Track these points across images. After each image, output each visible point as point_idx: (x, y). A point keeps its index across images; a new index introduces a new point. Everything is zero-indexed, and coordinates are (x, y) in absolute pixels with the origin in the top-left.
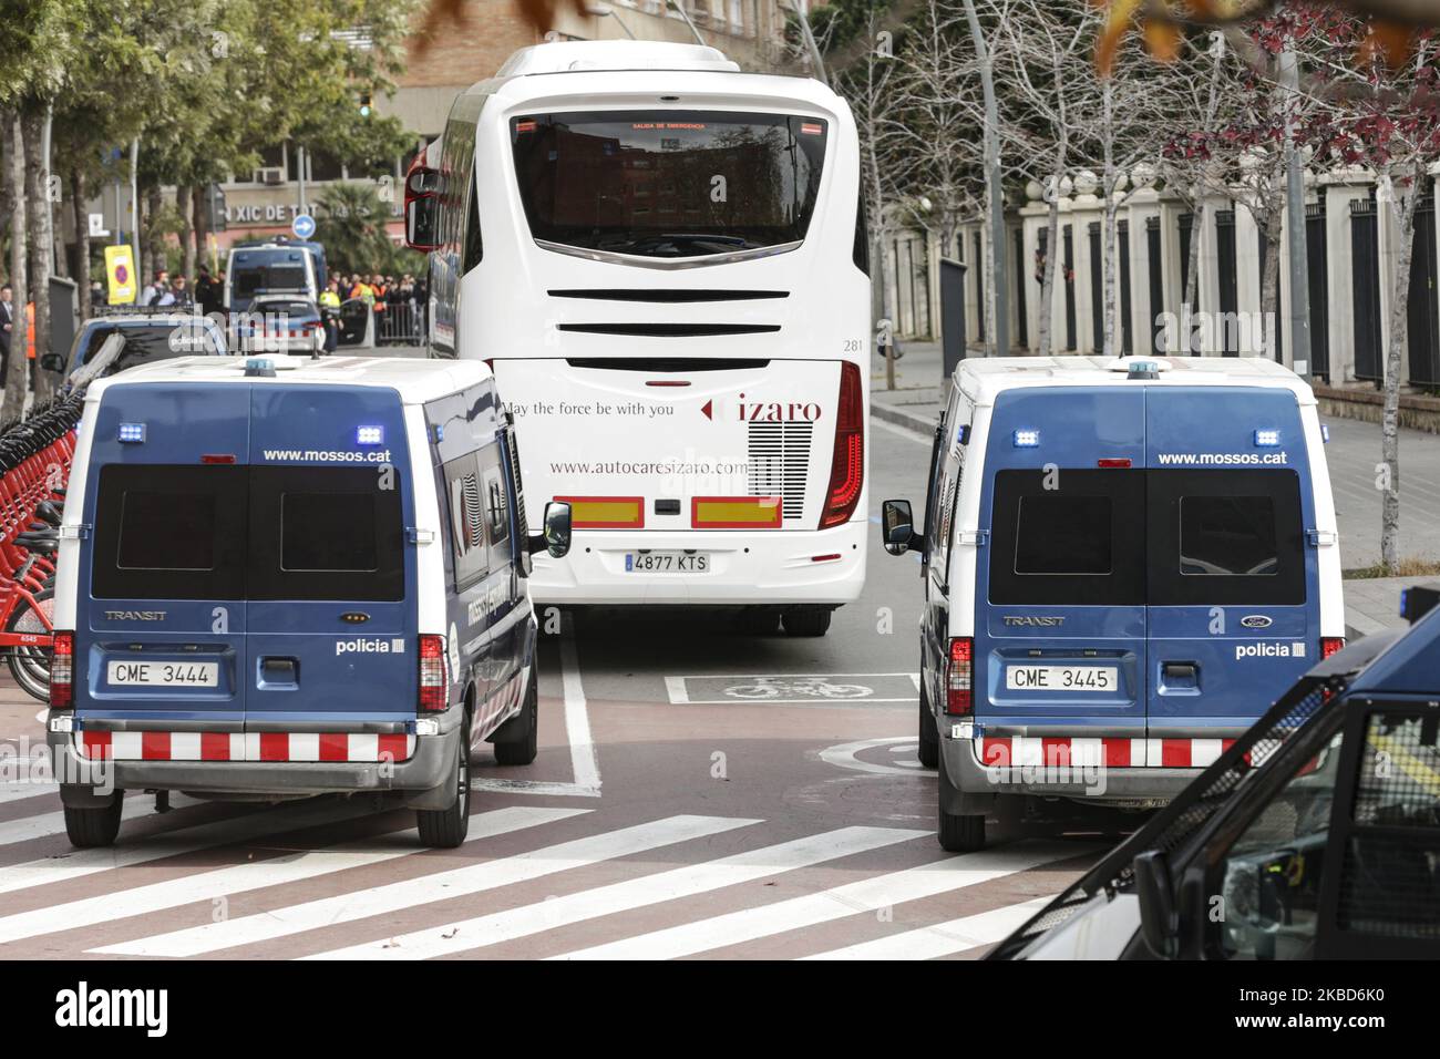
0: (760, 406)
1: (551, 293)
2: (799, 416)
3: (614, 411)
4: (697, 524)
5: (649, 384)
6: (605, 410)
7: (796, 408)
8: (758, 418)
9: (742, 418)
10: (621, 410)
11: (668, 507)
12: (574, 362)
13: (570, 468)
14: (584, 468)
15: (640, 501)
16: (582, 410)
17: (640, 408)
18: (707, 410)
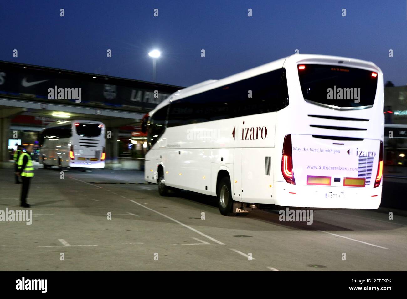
0: (361, 152)
1: (309, 116)
2: (371, 155)
3: (324, 151)
4: (345, 185)
5: (334, 144)
6: (322, 151)
7: (370, 153)
8: (361, 155)
9: (357, 155)
10: (326, 151)
11: (337, 180)
12: (314, 136)
13: (312, 167)
14: (316, 168)
15: (330, 178)
16: (316, 150)
17: (331, 151)
18: (348, 152)
